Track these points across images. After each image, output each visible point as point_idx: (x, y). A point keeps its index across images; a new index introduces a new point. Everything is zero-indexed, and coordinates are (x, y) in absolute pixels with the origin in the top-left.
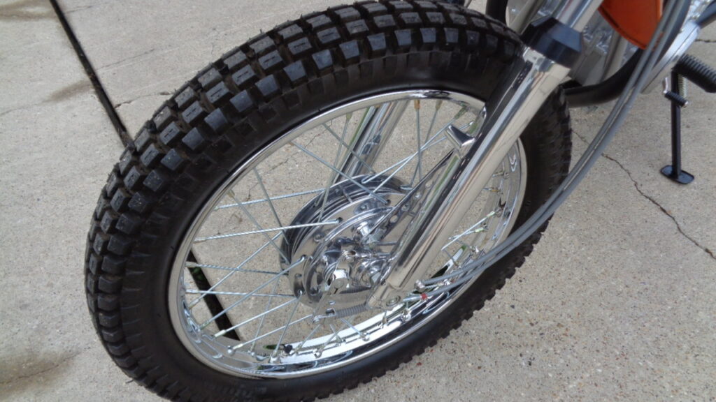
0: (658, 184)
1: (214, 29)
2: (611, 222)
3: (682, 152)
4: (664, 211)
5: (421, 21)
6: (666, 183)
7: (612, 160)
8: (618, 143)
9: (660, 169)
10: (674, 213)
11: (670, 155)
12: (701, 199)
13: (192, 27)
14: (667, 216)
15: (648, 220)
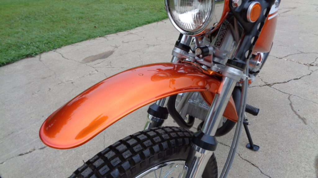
0: (247, 153)
1: (43, 117)
2: (235, 175)
3: (251, 136)
4: (253, 165)
5: (152, 144)
6: (249, 151)
7: (227, 146)
8: (227, 137)
9: (245, 146)
10: (257, 165)
11: (247, 138)
12: (264, 156)
13: (31, 117)
14: (255, 167)
15: (249, 171)
